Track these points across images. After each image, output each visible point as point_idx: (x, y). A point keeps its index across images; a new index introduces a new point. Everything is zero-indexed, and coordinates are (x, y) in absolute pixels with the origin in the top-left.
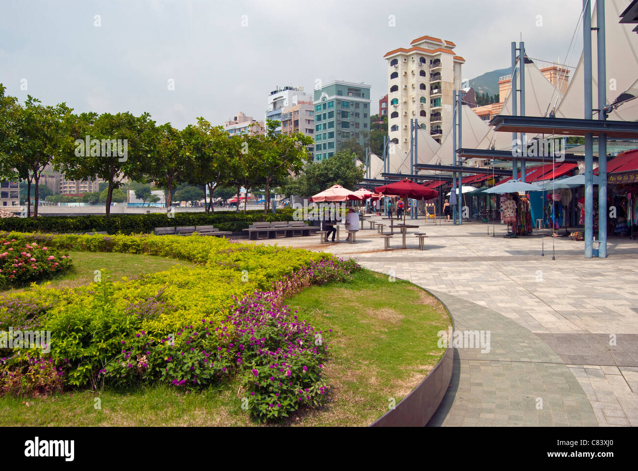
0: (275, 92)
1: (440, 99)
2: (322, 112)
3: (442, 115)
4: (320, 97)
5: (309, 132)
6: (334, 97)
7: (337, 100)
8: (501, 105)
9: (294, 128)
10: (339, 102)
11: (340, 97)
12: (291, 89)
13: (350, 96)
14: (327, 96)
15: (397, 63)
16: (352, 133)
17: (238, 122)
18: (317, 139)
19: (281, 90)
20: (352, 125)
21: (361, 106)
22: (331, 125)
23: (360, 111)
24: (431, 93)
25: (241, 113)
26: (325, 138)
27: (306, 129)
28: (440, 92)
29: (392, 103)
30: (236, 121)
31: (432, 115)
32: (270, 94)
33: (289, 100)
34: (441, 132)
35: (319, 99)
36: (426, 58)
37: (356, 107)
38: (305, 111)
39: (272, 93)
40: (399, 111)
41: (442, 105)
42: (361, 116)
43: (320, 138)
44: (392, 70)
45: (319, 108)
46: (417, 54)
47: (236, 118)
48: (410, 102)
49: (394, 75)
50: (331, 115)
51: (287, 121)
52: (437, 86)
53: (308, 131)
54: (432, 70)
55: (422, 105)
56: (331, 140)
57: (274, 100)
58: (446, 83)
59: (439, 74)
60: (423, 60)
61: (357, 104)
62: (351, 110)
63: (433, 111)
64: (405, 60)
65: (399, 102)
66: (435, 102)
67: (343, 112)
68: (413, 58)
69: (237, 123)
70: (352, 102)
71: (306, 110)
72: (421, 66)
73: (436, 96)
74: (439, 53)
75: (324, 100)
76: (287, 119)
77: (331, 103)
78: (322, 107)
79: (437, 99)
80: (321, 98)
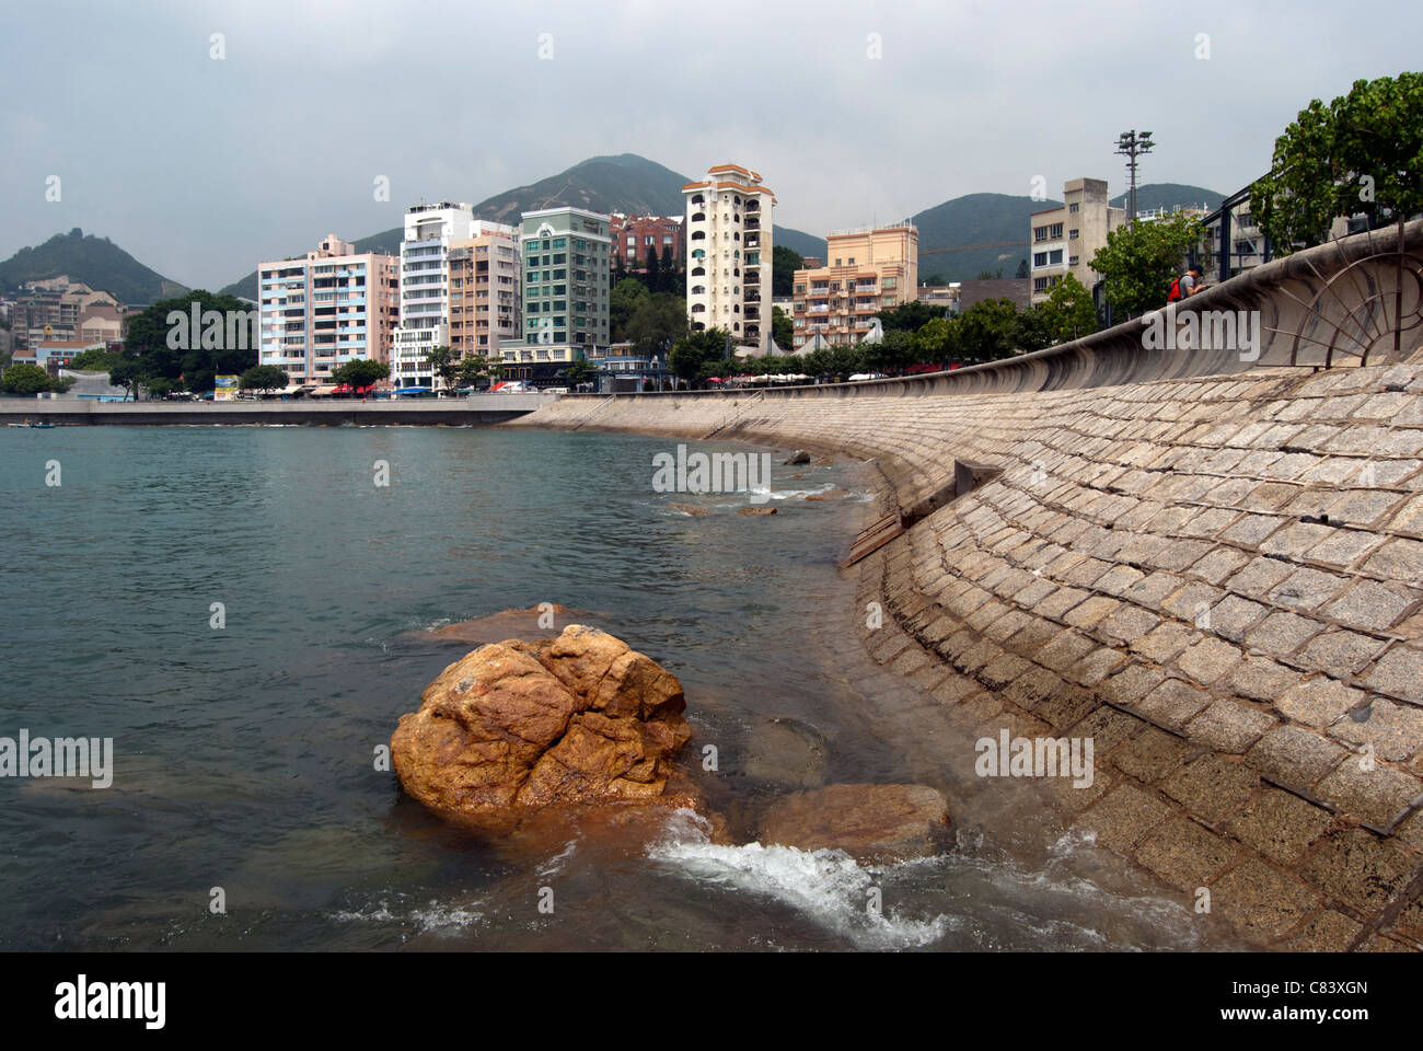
0: (420, 209)
1: (757, 254)
2: (540, 253)
3: (760, 276)
4: (537, 229)
6: (567, 232)
7: (572, 237)
9: (478, 273)
10: (576, 241)
11: (574, 233)
13: (586, 233)
14: (551, 229)
15: (704, 202)
16: (589, 289)
17: (333, 253)
19: (434, 208)
20: (589, 276)
21: (599, 247)
22: (560, 274)
23: (599, 255)
24: (746, 246)
26: (546, 294)
27: (499, 277)
28: (758, 245)
29: (694, 255)
30: (329, 251)
31: (745, 275)
32: (409, 211)
33: (455, 225)
34: (759, 299)
35: (535, 232)
36: (740, 197)
37: (594, 250)
38: (499, 249)
39: (412, 210)
40: (706, 266)
41: (760, 262)
42: (599, 262)
43: (537, 294)
44: (696, 209)
45: (534, 245)
46: (733, 192)
47: (326, 247)
48: (721, 256)
49: (699, 217)
50: (559, 259)
51: (461, 260)
52: (755, 237)
54: (748, 215)
55: (736, 261)
56: (560, 298)
57: (418, 222)
58: (765, 233)
59: (757, 221)
60: (737, 201)
61: (595, 245)
62: (587, 253)
63: (748, 269)
64: (714, 198)
65: (707, 254)
66: (751, 258)
67: (578, 256)
68: (726, 197)
69: (331, 255)
70: (589, 240)
72: (735, 208)
73: (752, 250)
74: (757, 192)
75: (546, 235)
76: (461, 258)
77: (560, 241)
78: (541, 245)
79: (754, 254)
80: (539, 231)
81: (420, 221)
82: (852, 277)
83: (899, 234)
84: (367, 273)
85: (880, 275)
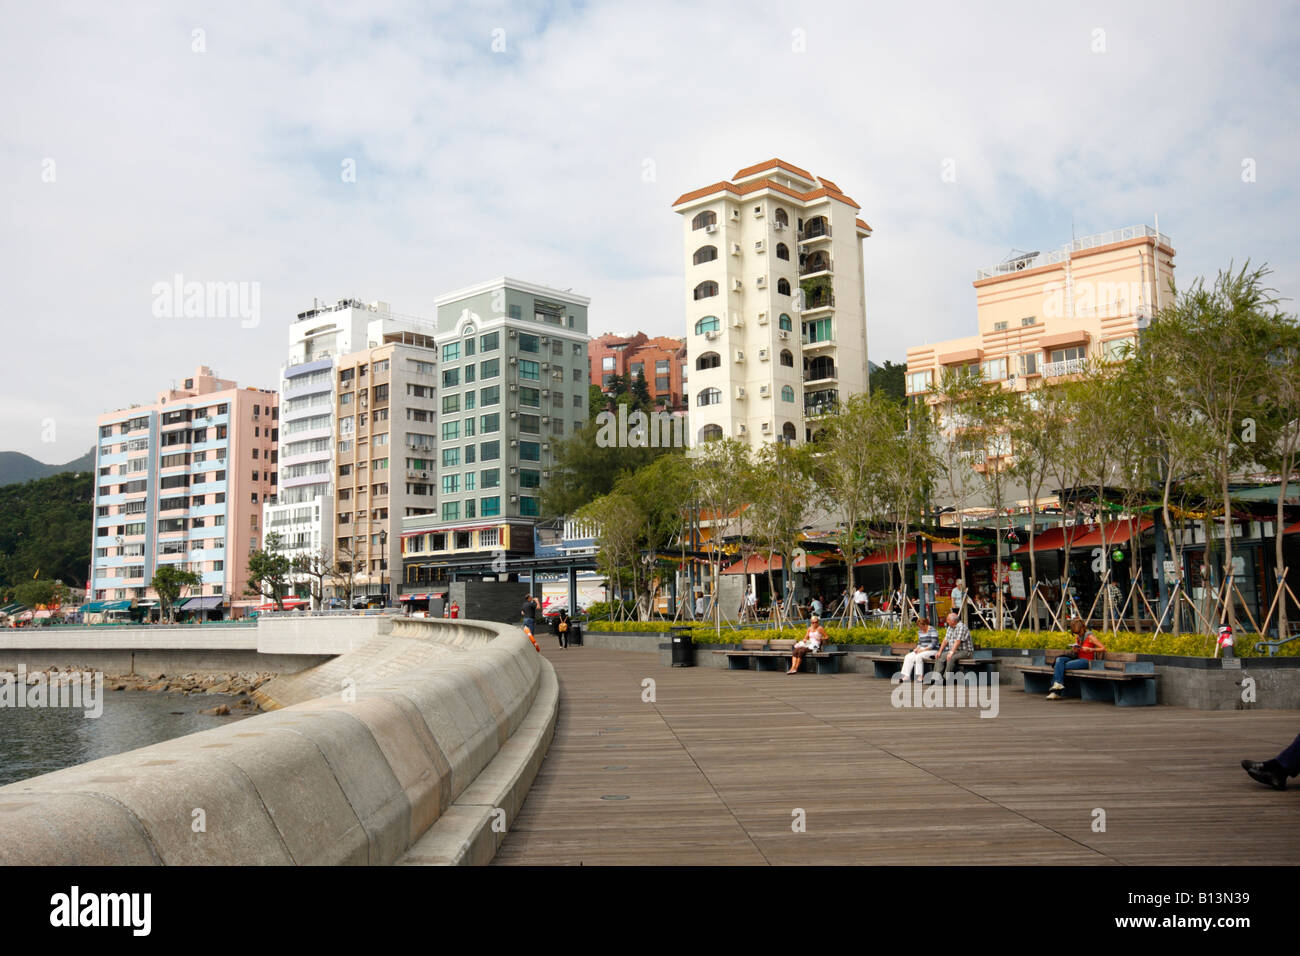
0: (311, 314)
1: (828, 320)
2: (460, 362)
3: (836, 365)
5: (416, 419)
6: (502, 321)
7: (509, 329)
8: (1010, 334)
9: (374, 406)
10: (514, 335)
11: (515, 323)
12: (359, 306)
13: (539, 322)
14: (476, 318)
15: (714, 222)
16: (545, 420)
17: (197, 392)
18: (446, 435)
19: (330, 309)
20: (546, 397)
21: (567, 349)
22: (490, 396)
23: (565, 359)
24: (805, 306)
25: (205, 369)
26: (470, 432)
27: (409, 410)
28: (827, 303)
29: (699, 328)
30: (191, 391)
31: (807, 364)
32: (297, 319)
33: (353, 332)
35: (452, 327)
36: (788, 211)
37: (554, 352)
38: (405, 362)
39: (301, 316)
40: (723, 349)
41: (836, 336)
42: (568, 374)
43: (456, 433)
44: (701, 238)
45: (452, 350)
46: (769, 197)
47: (189, 384)
48: (751, 327)
49: (707, 254)
50: (489, 369)
52: (820, 287)
53: (412, 414)
54: (805, 246)
55: (785, 334)
56: (490, 437)
57: (307, 334)
59: (825, 255)
60: (782, 216)
61: (557, 344)
62: (541, 358)
63: (810, 352)
64: (736, 213)
65: (722, 325)
66: (813, 329)
68: (758, 210)
69: (192, 395)
70: (546, 336)
71: (409, 360)
72: (779, 231)
73: (816, 314)
74: (825, 199)
75: (469, 330)
77: (490, 339)
78: (462, 348)
79: (820, 321)
80: (459, 325)
81: (311, 332)
82: (1034, 346)
83: (1134, 251)
84: (230, 419)
85: (1097, 334)
